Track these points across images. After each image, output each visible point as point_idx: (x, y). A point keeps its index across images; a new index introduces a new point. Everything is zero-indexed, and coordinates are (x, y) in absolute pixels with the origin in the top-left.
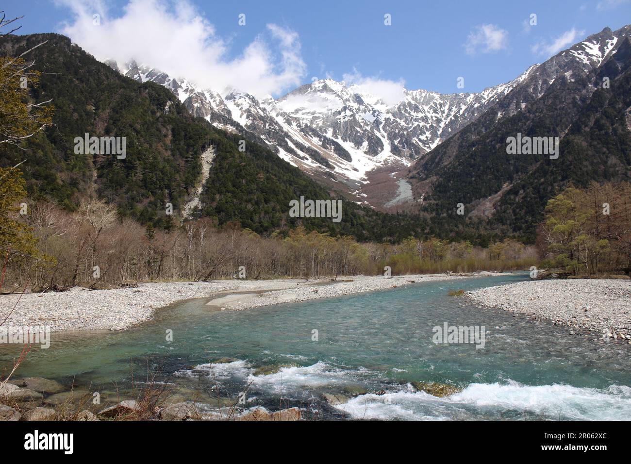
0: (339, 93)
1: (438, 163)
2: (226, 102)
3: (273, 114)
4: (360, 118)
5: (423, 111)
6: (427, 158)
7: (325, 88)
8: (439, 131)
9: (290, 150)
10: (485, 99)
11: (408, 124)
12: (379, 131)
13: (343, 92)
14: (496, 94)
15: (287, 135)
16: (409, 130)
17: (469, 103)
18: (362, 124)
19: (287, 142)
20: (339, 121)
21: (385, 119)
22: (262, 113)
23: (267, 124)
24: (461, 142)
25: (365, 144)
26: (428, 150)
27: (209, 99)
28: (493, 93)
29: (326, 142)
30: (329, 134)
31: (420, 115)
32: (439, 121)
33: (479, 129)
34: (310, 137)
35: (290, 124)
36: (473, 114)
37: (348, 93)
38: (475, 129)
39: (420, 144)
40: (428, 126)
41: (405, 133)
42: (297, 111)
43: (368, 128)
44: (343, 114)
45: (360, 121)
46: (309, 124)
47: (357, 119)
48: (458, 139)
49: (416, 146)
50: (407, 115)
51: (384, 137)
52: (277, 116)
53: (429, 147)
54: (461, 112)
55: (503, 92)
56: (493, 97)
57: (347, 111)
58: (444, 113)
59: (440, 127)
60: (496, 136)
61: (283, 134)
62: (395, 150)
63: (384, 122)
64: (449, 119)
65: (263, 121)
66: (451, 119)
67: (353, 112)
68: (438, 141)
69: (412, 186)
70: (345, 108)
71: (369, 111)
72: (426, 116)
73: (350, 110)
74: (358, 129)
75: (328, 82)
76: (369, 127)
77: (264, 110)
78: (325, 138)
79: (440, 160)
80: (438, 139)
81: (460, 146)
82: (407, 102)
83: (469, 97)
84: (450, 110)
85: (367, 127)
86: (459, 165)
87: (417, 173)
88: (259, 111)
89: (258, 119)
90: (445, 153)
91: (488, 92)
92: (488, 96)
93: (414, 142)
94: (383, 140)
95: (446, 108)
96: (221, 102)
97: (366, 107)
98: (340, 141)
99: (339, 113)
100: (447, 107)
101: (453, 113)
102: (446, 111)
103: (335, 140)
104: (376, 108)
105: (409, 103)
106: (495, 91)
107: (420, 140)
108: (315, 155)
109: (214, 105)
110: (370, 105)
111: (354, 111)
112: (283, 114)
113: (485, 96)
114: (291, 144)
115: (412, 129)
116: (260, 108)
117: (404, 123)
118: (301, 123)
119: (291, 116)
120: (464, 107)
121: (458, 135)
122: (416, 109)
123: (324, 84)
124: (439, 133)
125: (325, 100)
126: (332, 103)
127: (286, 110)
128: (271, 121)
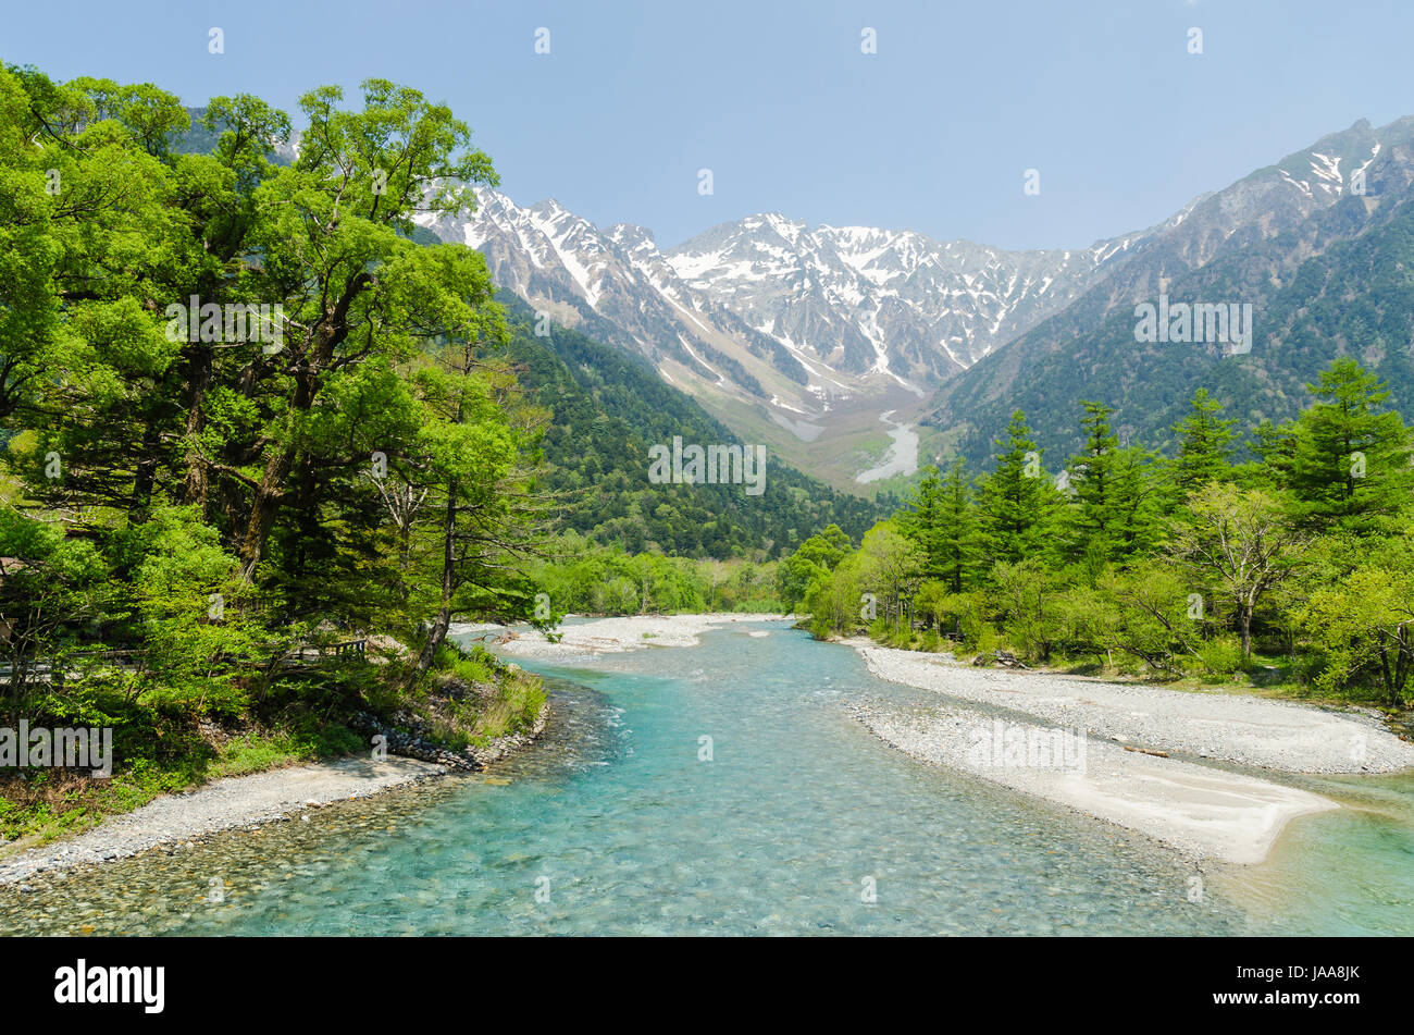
0: (793, 243)
1: (976, 397)
2: (561, 254)
3: (655, 282)
4: (832, 296)
5: (963, 286)
6: (958, 383)
7: (766, 233)
8: (993, 327)
9: (685, 359)
10: (1094, 264)
11: (929, 312)
12: (869, 325)
13: (801, 242)
14: (1118, 252)
15: (681, 327)
16: (931, 325)
17: (1060, 270)
18: (834, 309)
19: (679, 342)
20: (788, 300)
21: (883, 299)
22: (632, 280)
23: (643, 303)
24: (1028, 356)
25: (839, 349)
26: (966, 366)
27: (526, 245)
28: (1113, 251)
29: (758, 343)
30: (767, 328)
31: (956, 293)
32: (993, 307)
33: (1067, 329)
34: (727, 332)
35: (689, 304)
36: (1066, 296)
37: (811, 243)
38: (1058, 330)
39: (951, 352)
40: (971, 316)
41: (922, 329)
42: (706, 276)
43: (847, 317)
44: (796, 285)
45: (832, 302)
46: (727, 306)
47: (826, 298)
48: (1022, 350)
49: (941, 358)
50: (928, 291)
51: (878, 338)
52: (663, 286)
53: (968, 361)
54: (1042, 290)
56: (1111, 260)
57: (806, 281)
58: (1006, 290)
59: (996, 319)
60: (1096, 346)
61: (673, 324)
62: (898, 364)
63: (880, 306)
64: (1015, 303)
65: (634, 295)
66: (1020, 302)
67: (817, 283)
68: (988, 348)
69: (921, 440)
70: (800, 276)
71: (852, 282)
72: (969, 295)
73: (813, 279)
74: (827, 319)
75: (773, 219)
76: (850, 315)
77: (638, 273)
78: (759, 335)
79: (982, 390)
80: (990, 344)
81: (1025, 364)
82: (930, 265)
83: (1063, 259)
84: (1019, 284)
85: (844, 316)
86: (1014, 403)
87: (935, 415)
88: (628, 274)
89: (623, 292)
90: (992, 377)
91: (1101, 250)
92: (1102, 258)
93: (939, 350)
94: (875, 343)
95: (1012, 281)
96: (552, 253)
97: (846, 272)
98: (787, 342)
99: (789, 285)
100: (1014, 277)
101: (1024, 292)
102: (1011, 288)
103: (779, 340)
104: (869, 274)
105: (936, 268)
106: (1116, 247)
107: (951, 345)
108: (734, 369)
109: (535, 260)
110: (854, 270)
111: (821, 281)
112: (678, 284)
113: (1095, 258)
114: (686, 346)
116: (629, 269)
117: (921, 309)
118: (712, 303)
119: (692, 286)
120: (1049, 280)
121: (1022, 341)
122: (948, 280)
123: (763, 222)
124: (993, 331)
125: (765, 256)
126: (778, 263)
127: (682, 274)
128: (652, 296)
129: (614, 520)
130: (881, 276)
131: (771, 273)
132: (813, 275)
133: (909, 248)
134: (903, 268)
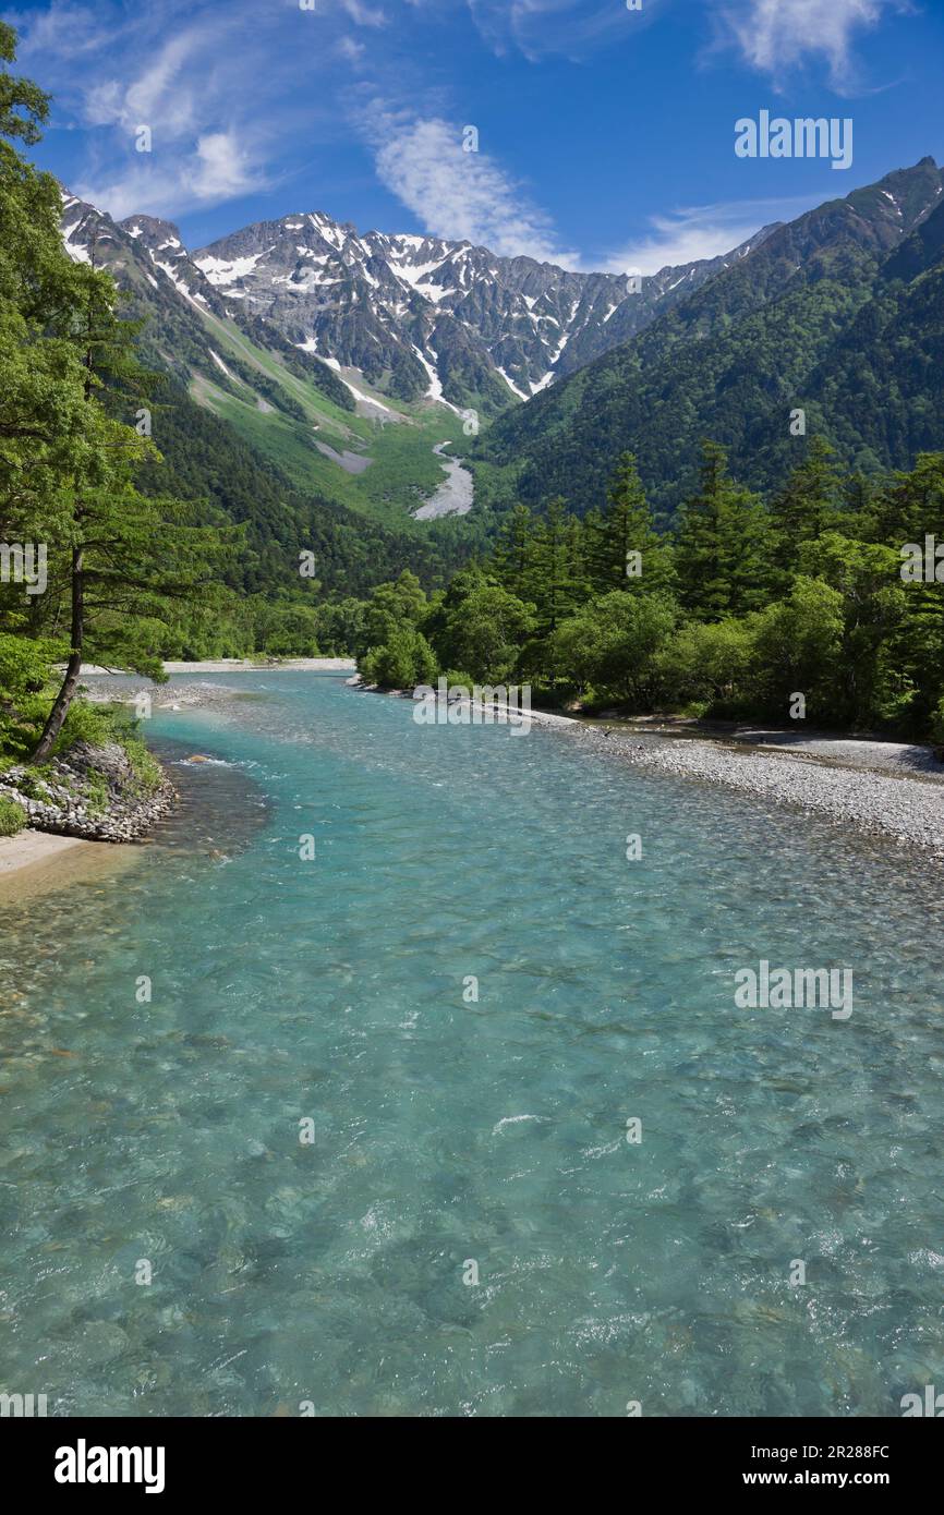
0: (339, 250)
1: (536, 430)
3: (182, 288)
5: (523, 309)
6: (517, 416)
7: (309, 234)
8: (553, 356)
9: (218, 379)
11: (487, 336)
12: (423, 349)
13: (349, 249)
14: (685, 283)
15: (212, 339)
16: (489, 349)
18: (384, 327)
19: (211, 358)
20: (332, 314)
21: (438, 318)
22: (155, 283)
24: (589, 389)
25: (388, 373)
26: (525, 398)
28: (679, 281)
29: (300, 363)
30: (310, 346)
31: (516, 316)
32: (554, 335)
33: (631, 361)
34: (264, 350)
35: (221, 316)
36: (630, 326)
37: (360, 251)
39: (510, 381)
41: (478, 354)
42: (239, 283)
43: (398, 338)
46: (264, 319)
47: (375, 314)
48: (584, 381)
49: (498, 386)
50: (486, 313)
51: (431, 361)
52: (191, 293)
53: (527, 391)
54: (605, 318)
56: (676, 290)
57: (354, 294)
59: (556, 348)
60: (658, 382)
61: (203, 337)
62: (452, 391)
63: (434, 326)
64: (577, 330)
65: (158, 302)
66: (582, 331)
67: (366, 297)
68: (546, 381)
69: (474, 476)
70: (346, 288)
71: (404, 298)
72: (528, 321)
73: (361, 293)
74: (375, 338)
75: (316, 221)
76: (401, 335)
77: (161, 275)
78: (300, 354)
79: (542, 423)
80: (550, 375)
81: (587, 397)
85: (394, 336)
86: (575, 439)
87: (491, 448)
88: (150, 278)
89: (145, 297)
90: (551, 409)
91: (668, 279)
92: (666, 286)
93: (498, 378)
94: (429, 368)
95: (574, 306)
97: (397, 287)
98: (333, 363)
100: (578, 302)
102: (573, 314)
103: (322, 359)
104: (422, 289)
106: (683, 277)
107: (510, 374)
108: (268, 390)
110: (406, 284)
111: (370, 295)
112: (204, 290)
113: (661, 286)
114: (220, 365)
115: (495, 346)
116: (151, 270)
117: (478, 332)
118: (246, 315)
119: (224, 294)
120: (612, 307)
121: (584, 372)
122: (507, 300)
123: (305, 223)
124: (553, 360)
125: (307, 263)
126: (322, 272)
127: (213, 280)
128: (178, 303)
130: (435, 293)
131: (314, 283)
132: (363, 287)
133: (467, 263)
134: (460, 285)
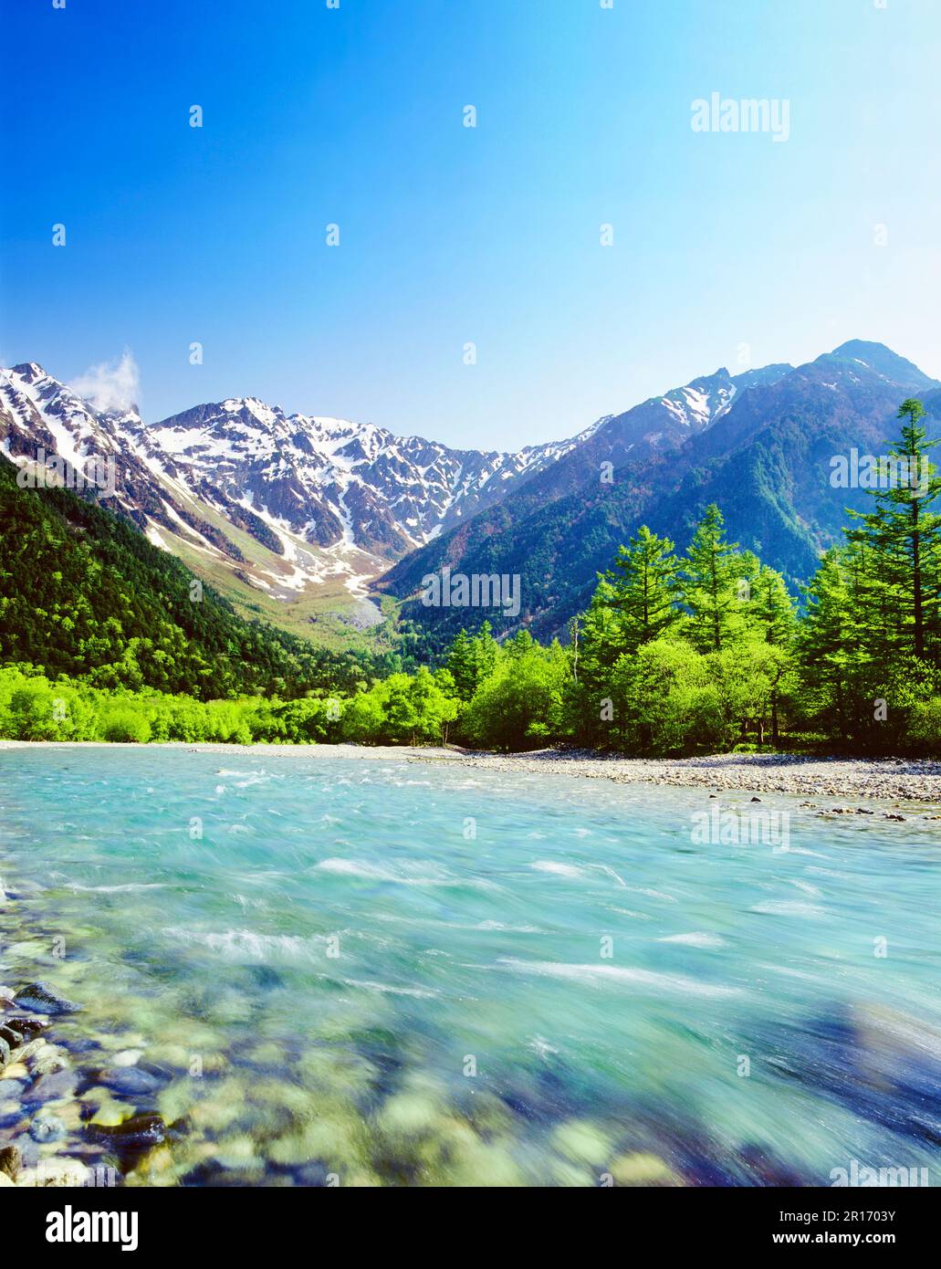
0: (270, 427)
2: (45, 418)
3: (141, 454)
4: (304, 478)
5: (417, 476)
6: (414, 561)
7: (245, 414)
8: (441, 513)
9: (170, 524)
10: (523, 466)
11: (389, 497)
12: (337, 503)
13: (278, 427)
14: (541, 458)
15: (165, 495)
16: (390, 507)
17: (496, 469)
18: (307, 489)
19: (164, 509)
20: (265, 478)
21: (350, 483)
22: (118, 449)
23: (128, 471)
24: (472, 538)
26: (420, 545)
28: (538, 456)
29: (240, 516)
30: (246, 503)
31: (411, 482)
32: (440, 496)
34: (209, 504)
35: (172, 474)
37: (287, 429)
39: (407, 532)
40: (423, 502)
41: (382, 511)
42: (188, 452)
43: (318, 497)
44: (273, 465)
45: (305, 483)
46: (209, 480)
47: (299, 478)
49: (398, 537)
50: (387, 479)
51: (344, 515)
52: (148, 457)
53: (421, 540)
54: (481, 484)
55: (551, 457)
56: (535, 463)
57: (282, 462)
58: (453, 483)
59: (443, 507)
61: (158, 493)
62: (360, 540)
63: (346, 489)
64: (459, 493)
65: (120, 462)
66: (463, 494)
67: (292, 465)
68: (436, 532)
70: (276, 458)
71: (322, 466)
72: (420, 486)
73: (288, 461)
74: (300, 497)
75: (251, 404)
76: (320, 495)
77: (122, 442)
78: (238, 508)
79: (436, 564)
80: (439, 527)
82: (389, 456)
83: (497, 459)
84: (463, 478)
85: (314, 495)
88: (114, 443)
90: (444, 553)
91: (529, 455)
92: (528, 460)
93: (397, 529)
94: (342, 521)
95: (456, 475)
96: (36, 417)
97: (317, 458)
98: (265, 516)
99: (267, 464)
100: (459, 472)
101: (466, 485)
102: (456, 481)
103: (256, 513)
104: (337, 460)
105: (394, 459)
106: (540, 454)
107: (407, 526)
108: (217, 538)
109: (18, 420)
110: (324, 455)
111: (295, 463)
112: (159, 456)
113: (523, 461)
114: (172, 514)
115: (395, 505)
116: (114, 438)
117: (382, 494)
118: (195, 476)
119: (176, 459)
120: (486, 476)
121: (468, 525)
122: (404, 471)
123: (242, 406)
124: (441, 516)
125: (243, 437)
126: (256, 444)
127: (165, 448)
128: (136, 464)
129: (108, 667)
130: (346, 464)
131: (250, 453)
132: (288, 457)
133: (372, 440)
134: (367, 458)
